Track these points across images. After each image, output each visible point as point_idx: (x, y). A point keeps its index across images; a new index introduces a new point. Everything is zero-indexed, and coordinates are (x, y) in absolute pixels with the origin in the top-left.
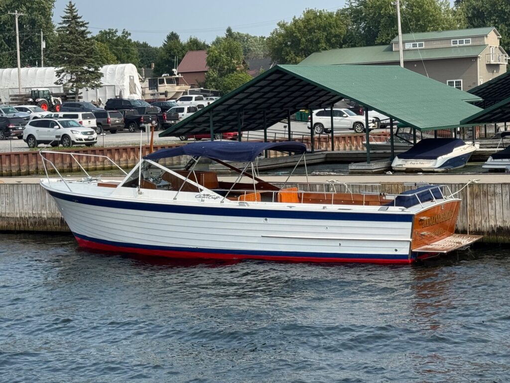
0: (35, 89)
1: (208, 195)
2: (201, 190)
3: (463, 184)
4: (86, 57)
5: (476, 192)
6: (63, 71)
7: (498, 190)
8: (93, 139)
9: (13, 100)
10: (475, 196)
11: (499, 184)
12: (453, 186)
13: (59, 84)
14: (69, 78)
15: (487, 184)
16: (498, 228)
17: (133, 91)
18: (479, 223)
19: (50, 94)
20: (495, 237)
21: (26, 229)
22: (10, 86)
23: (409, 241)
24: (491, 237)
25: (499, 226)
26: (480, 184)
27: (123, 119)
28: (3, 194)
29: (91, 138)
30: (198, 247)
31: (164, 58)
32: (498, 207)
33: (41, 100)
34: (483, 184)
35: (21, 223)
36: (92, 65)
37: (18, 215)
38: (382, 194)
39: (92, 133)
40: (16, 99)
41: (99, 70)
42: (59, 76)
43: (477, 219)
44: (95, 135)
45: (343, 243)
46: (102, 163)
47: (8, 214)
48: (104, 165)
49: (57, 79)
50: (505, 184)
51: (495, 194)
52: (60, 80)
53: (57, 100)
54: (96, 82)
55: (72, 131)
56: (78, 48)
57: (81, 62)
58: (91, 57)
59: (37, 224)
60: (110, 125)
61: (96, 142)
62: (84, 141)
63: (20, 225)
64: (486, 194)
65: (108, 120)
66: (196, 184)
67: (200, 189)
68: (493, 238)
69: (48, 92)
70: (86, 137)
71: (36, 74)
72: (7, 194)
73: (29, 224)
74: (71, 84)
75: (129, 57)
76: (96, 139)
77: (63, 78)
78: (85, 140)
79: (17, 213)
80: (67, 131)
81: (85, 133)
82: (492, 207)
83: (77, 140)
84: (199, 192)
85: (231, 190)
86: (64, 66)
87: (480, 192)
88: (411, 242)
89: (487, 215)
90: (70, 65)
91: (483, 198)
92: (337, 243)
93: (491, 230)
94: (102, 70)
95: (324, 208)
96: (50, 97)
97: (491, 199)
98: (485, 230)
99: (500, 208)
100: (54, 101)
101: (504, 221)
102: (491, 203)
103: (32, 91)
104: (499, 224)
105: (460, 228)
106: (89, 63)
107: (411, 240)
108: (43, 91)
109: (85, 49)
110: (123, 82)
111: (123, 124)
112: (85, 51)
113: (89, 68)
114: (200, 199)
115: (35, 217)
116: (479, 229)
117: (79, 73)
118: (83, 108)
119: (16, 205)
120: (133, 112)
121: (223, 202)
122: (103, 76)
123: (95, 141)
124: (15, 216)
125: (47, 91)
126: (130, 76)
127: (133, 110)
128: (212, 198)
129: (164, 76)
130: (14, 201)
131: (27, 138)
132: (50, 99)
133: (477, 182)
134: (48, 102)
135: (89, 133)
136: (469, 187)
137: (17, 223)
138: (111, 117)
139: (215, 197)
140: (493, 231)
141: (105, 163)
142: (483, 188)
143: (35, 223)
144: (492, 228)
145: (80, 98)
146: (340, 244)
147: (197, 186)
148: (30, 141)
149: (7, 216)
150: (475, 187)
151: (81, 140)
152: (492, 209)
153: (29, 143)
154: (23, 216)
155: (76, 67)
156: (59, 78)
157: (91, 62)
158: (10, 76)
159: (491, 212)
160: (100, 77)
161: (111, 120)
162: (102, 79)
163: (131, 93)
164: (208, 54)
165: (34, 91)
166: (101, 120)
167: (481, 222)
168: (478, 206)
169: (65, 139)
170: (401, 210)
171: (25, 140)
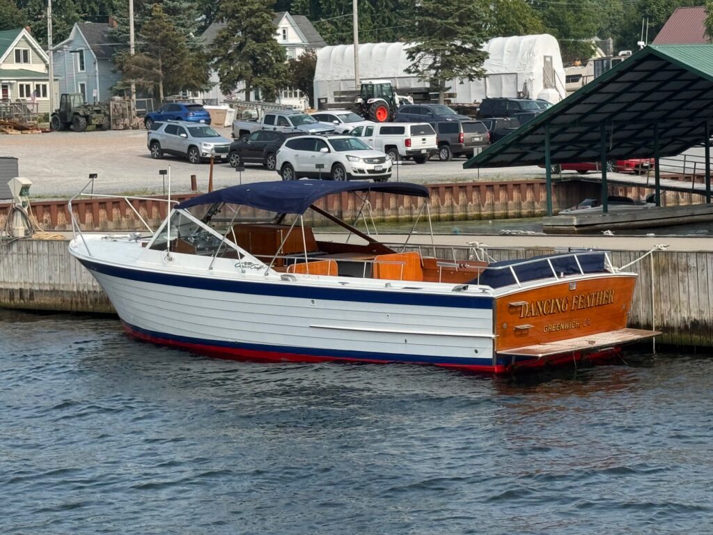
0: (367, 82)
1: (250, 263)
2: (242, 256)
3: (645, 252)
4: (458, 24)
5: (663, 264)
6: (418, 50)
7: (692, 262)
8: (384, 170)
9: (339, 100)
10: (661, 271)
11: (693, 252)
12: (632, 254)
13: (414, 72)
14: (430, 62)
15: (678, 252)
16: (692, 323)
17: (549, 82)
18: (667, 314)
19: (392, 90)
20: (688, 336)
21: (85, 309)
22: (342, 76)
23: (490, 338)
24: (684, 336)
25: (693, 320)
26: (668, 252)
27: (488, 135)
28: (56, 255)
29: (379, 169)
30: (238, 341)
31: (633, 21)
32: (692, 289)
33: (375, 100)
34: (672, 252)
35: (79, 300)
36: (468, 39)
37: (75, 287)
38: (462, 265)
39: (382, 160)
40: (344, 99)
41: (481, 47)
42: (414, 58)
43: (665, 307)
44: (387, 165)
45: (410, 340)
46: (395, 212)
47: (63, 285)
48: (398, 215)
49: (409, 63)
50: (701, 252)
51: (687, 268)
52: (414, 65)
53: (406, 100)
54: (474, 68)
55: (347, 156)
56: (444, 9)
57: (449, 34)
58: (469, 24)
59: (98, 302)
60: (463, 145)
61: (390, 176)
62: (367, 174)
63: (77, 303)
64: (675, 268)
65: (460, 137)
66: (234, 245)
67: (240, 254)
68: (686, 338)
69: (389, 86)
70: (371, 167)
71: (385, 54)
72: (62, 256)
73: (89, 301)
74: (433, 72)
75: (580, 20)
76: (390, 170)
77: (419, 62)
78: (370, 171)
79: (73, 286)
80: (340, 156)
81: (370, 161)
82: (684, 289)
83: (355, 172)
84: (238, 258)
85: (276, 256)
86: (421, 41)
87: (667, 264)
88: (493, 340)
89: (677, 302)
90: (430, 39)
91: (672, 274)
92: (401, 339)
93: (682, 326)
94: (485, 47)
95: (387, 285)
96: (393, 95)
97: (683, 276)
98: (676, 326)
99: (695, 291)
100: (401, 102)
101: (701, 312)
102: (683, 282)
103: (362, 86)
104: (694, 316)
105: (643, 321)
106: (463, 34)
107: (493, 336)
108: (381, 85)
109: (457, 10)
110: (531, 67)
111: (488, 143)
112: (457, 14)
113: (464, 43)
114: (240, 269)
115: (95, 292)
116: (667, 323)
117: (448, 53)
118: (432, 116)
119: (73, 273)
120: (510, 122)
121: (268, 274)
122: (488, 58)
123: (387, 173)
124: (71, 289)
125: (387, 84)
126: (545, 57)
127: (509, 119)
128: (255, 268)
129: (623, 55)
130: (69, 265)
131: (282, 168)
132: (393, 99)
133: (664, 249)
134: (390, 104)
135: (377, 160)
136: (654, 256)
137: (74, 299)
138: (464, 132)
139: (259, 266)
140: (686, 326)
141: (400, 212)
142: (672, 259)
143: (96, 300)
144: (685, 322)
145: (452, 95)
146: (406, 341)
147: (235, 248)
148: (285, 172)
149: (61, 289)
150: (662, 257)
151: (362, 171)
152: (684, 292)
153: (285, 177)
154: (81, 289)
155: (441, 42)
156: (413, 62)
157: (467, 32)
158: (343, 59)
159: (684, 298)
160: (483, 60)
161: (465, 136)
162: (486, 61)
163: (546, 87)
164: (707, 12)
165: (366, 85)
166: (448, 137)
167: (669, 313)
168: (666, 287)
169: (337, 170)
170: (482, 291)
171: (278, 171)
